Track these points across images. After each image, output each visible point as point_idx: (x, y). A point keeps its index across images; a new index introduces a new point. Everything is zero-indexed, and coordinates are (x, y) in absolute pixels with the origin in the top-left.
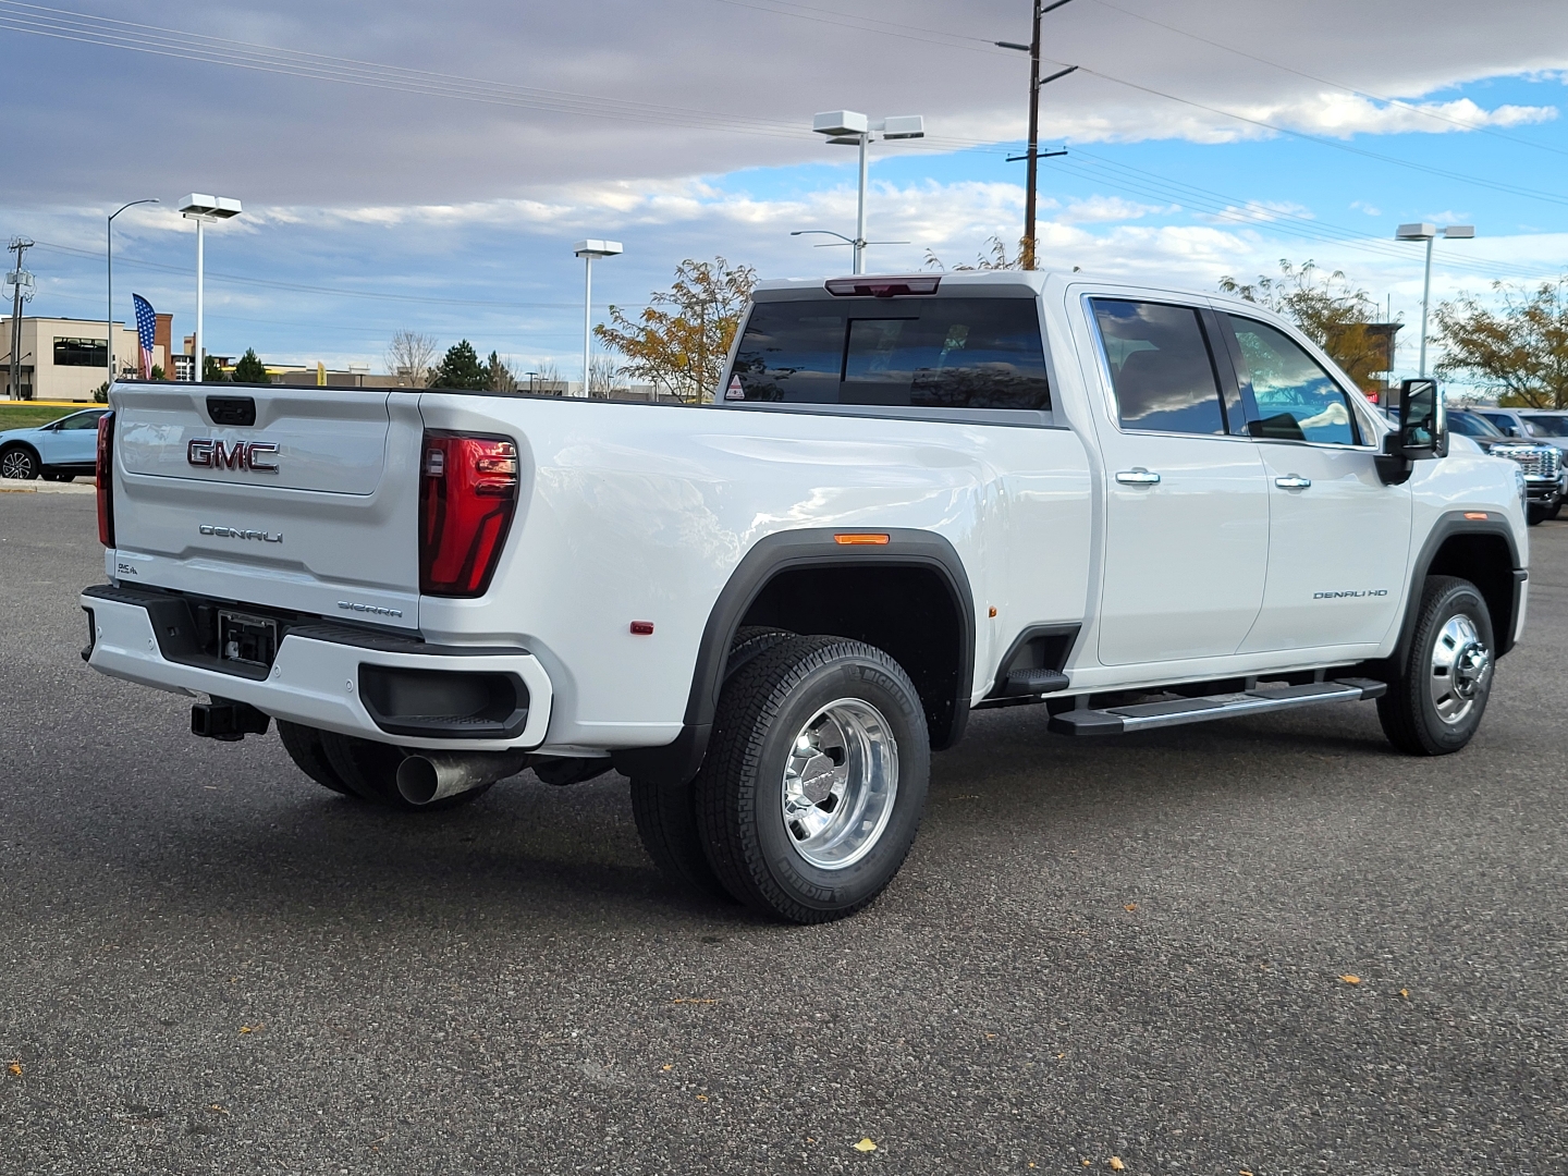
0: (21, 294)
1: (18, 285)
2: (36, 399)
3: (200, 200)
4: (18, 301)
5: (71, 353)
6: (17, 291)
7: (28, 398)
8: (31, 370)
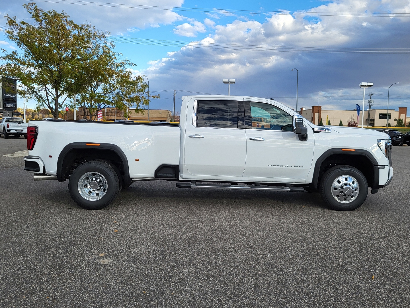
0: (371, 105)
1: (370, 103)
2: (374, 126)
3: (363, 84)
4: (370, 106)
5: (382, 116)
6: (370, 104)
7: (373, 126)
8: (374, 120)
